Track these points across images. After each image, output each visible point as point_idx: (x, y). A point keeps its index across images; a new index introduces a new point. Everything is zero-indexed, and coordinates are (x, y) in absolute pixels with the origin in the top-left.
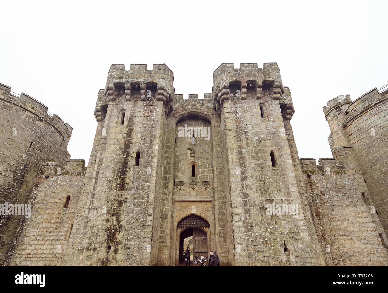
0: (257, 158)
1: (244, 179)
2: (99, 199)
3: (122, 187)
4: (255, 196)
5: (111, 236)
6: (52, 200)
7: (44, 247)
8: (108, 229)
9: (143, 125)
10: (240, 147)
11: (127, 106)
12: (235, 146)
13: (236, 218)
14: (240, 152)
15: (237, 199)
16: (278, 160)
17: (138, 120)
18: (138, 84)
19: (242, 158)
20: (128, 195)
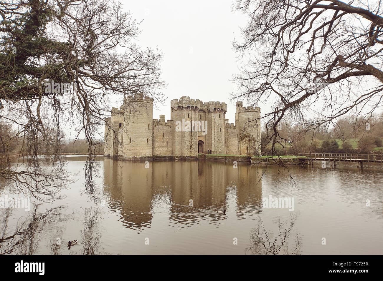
0: (217, 129)
1: (214, 134)
2: (187, 138)
3: (192, 136)
4: (216, 138)
5: (191, 147)
6: (159, 134)
7: (161, 148)
8: (190, 145)
9: (194, 119)
10: (214, 126)
11: (190, 112)
12: (213, 126)
13: (213, 143)
14: (214, 128)
15: (213, 139)
16: (221, 130)
17: (193, 117)
18: (193, 107)
19: (215, 129)
20: (193, 137)
